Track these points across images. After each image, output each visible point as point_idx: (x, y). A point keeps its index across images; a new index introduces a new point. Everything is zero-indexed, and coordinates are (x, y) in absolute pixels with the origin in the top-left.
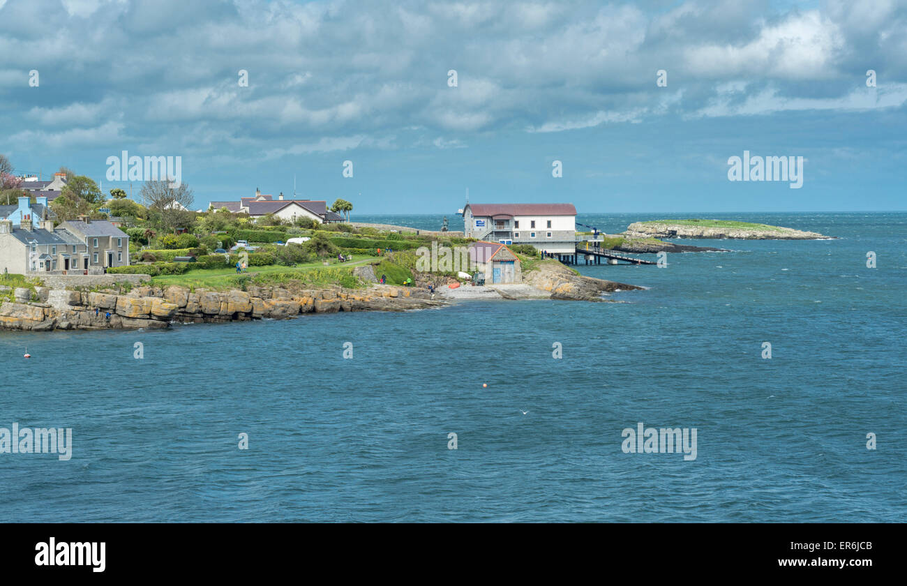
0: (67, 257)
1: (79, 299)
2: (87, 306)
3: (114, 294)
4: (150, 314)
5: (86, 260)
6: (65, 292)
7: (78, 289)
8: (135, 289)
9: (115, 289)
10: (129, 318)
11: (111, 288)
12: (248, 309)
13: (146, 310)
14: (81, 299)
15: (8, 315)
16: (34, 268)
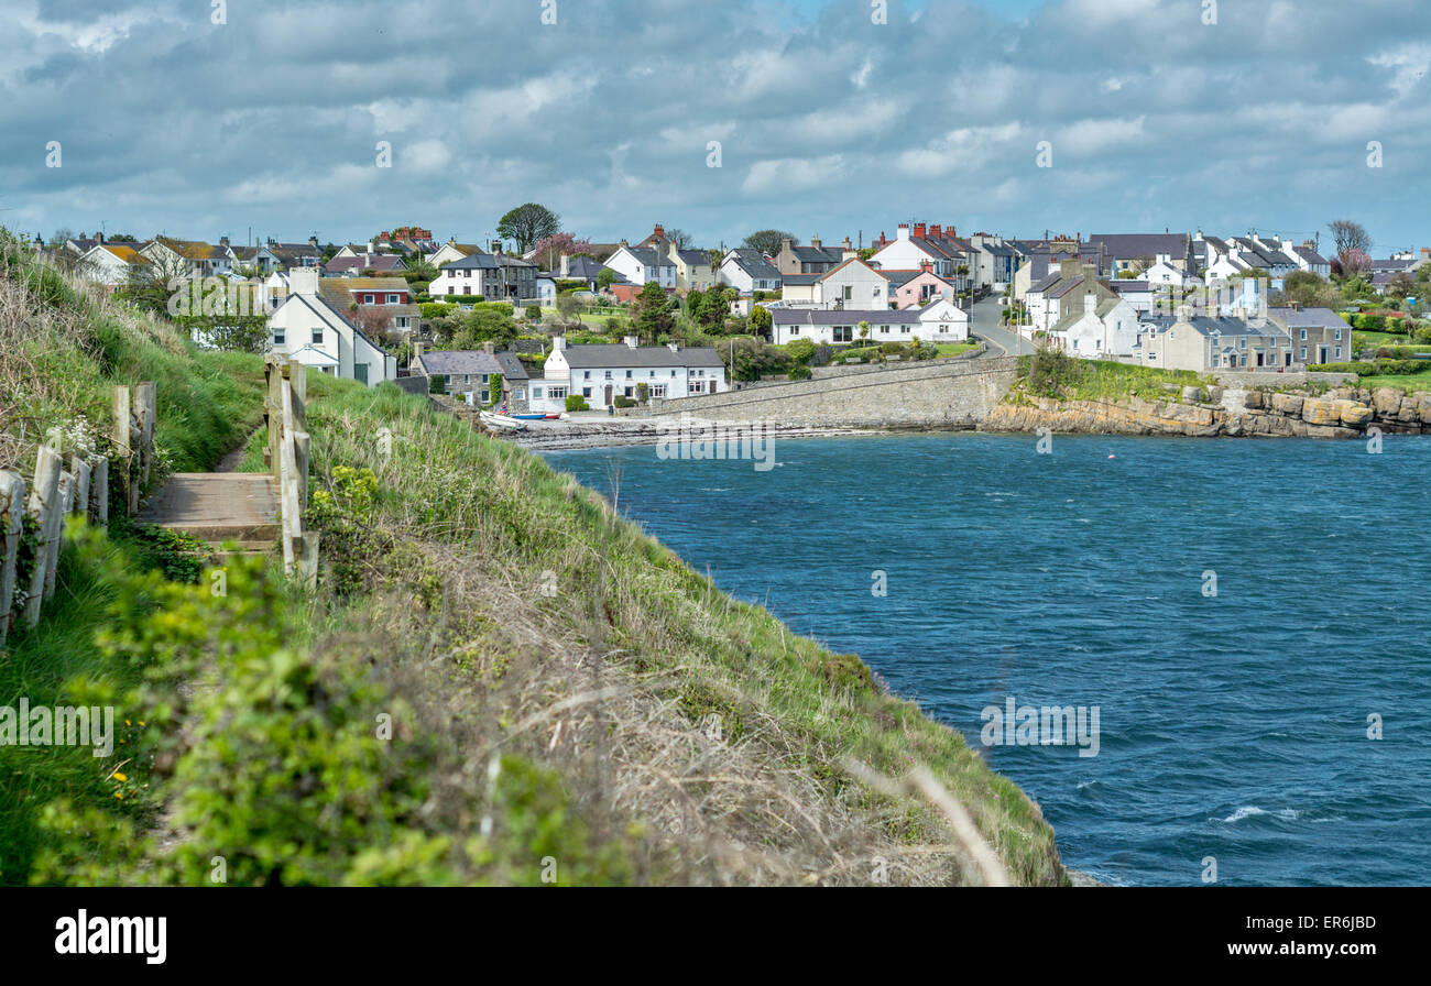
0: (1261, 352)
1: (1258, 400)
2: (1270, 409)
3: (1303, 396)
4: (1339, 420)
5: (1288, 356)
6: (1241, 392)
7: (1259, 389)
8: (1334, 391)
9: (1307, 391)
10: (1313, 425)
11: (1302, 388)
13: (1334, 416)
14: (1262, 401)
15: (1172, 418)
16: (1216, 363)
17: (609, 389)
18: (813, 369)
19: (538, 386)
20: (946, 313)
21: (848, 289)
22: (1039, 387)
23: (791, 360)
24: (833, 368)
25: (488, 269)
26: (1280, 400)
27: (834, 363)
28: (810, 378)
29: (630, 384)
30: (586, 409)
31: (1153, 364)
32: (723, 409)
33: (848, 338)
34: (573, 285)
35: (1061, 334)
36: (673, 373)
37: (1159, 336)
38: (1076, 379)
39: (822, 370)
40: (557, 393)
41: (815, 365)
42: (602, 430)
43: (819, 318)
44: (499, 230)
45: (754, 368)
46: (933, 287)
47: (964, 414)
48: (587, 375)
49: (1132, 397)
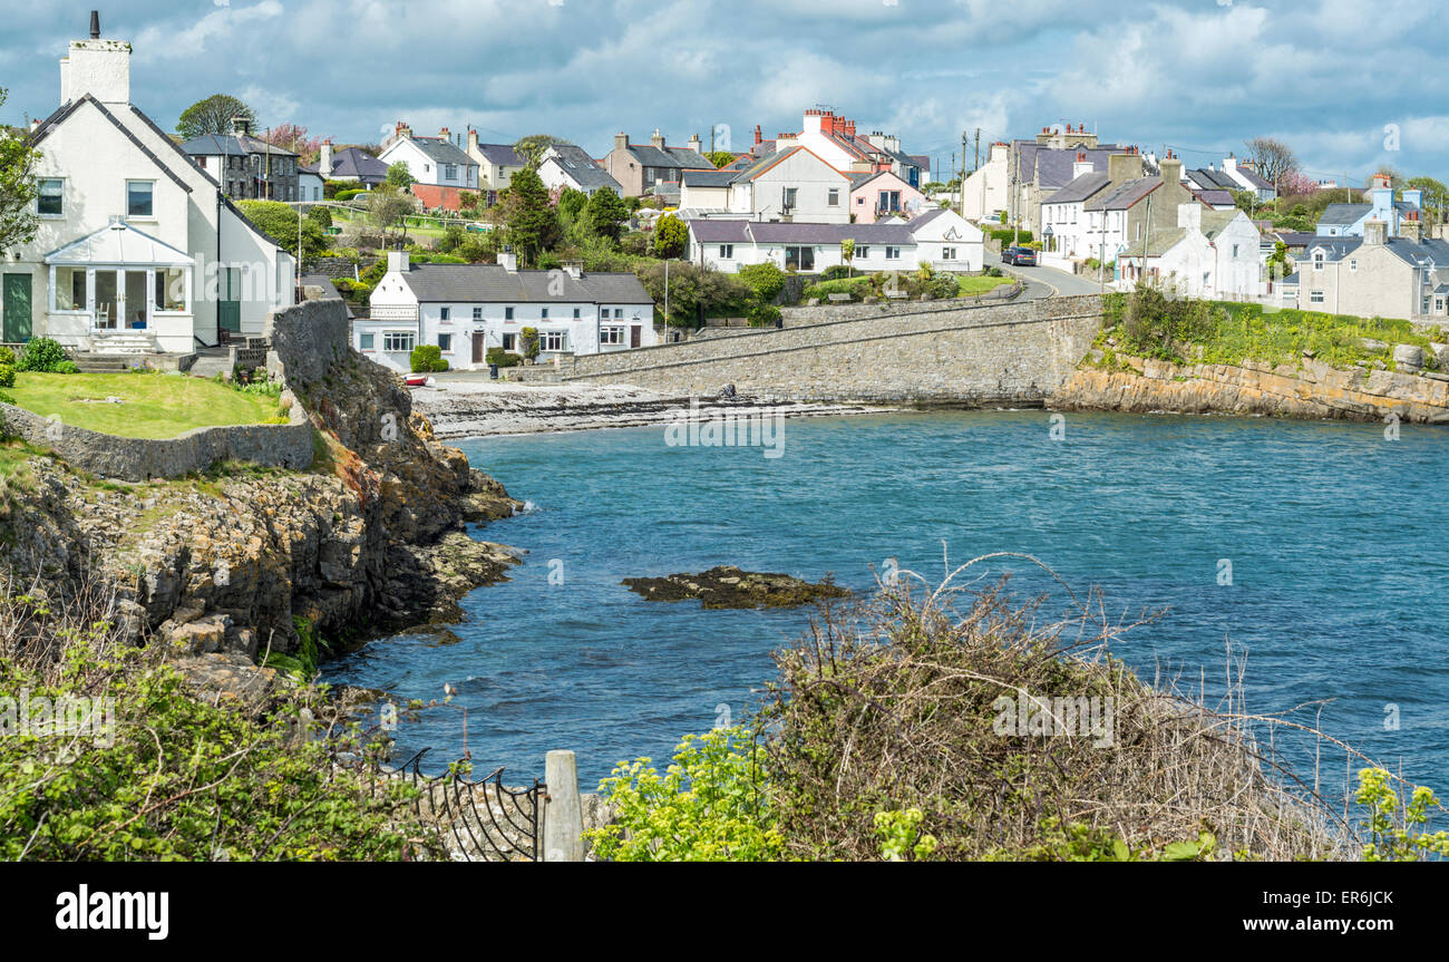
15: (1383, 395)
17: (478, 338)
18: (784, 311)
19: (369, 330)
20: (953, 229)
21: (792, 191)
22: (1142, 342)
23: (750, 295)
24: (811, 310)
25: (231, 157)
27: (813, 301)
28: (780, 325)
29: (510, 329)
30: (444, 368)
31: (1323, 309)
32: (667, 371)
33: (808, 264)
34: (344, 186)
35: (1151, 263)
36: (577, 314)
37: (1330, 267)
38: (1201, 332)
39: (796, 312)
40: (397, 342)
41: (787, 304)
42: (502, 406)
43: (765, 233)
45: (699, 304)
46: (895, 195)
47: (1027, 383)
48: (444, 314)
49: (1307, 362)
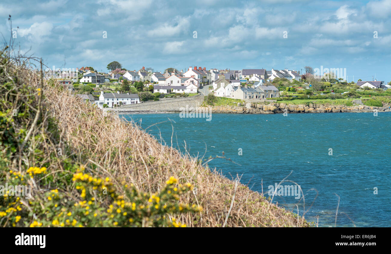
0: (257, 95)
2: (256, 108)
3: (264, 105)
4: (270, 110)
5: (263, 96)
6: (250, 104)
7: (254, 103)
8: (271, 104)
10: (264, 111)
11: (264, 103)
12: (303, 110)
13: (269, 109)
14: (254, 106)
15: (235, 109)
16: (246, 98)
17: (113, 103)
18: (160, 99)
19: (97, 102)
21: (172, 81)
22: (208, 103)
23: (154, 97)
24: (164, 98)
25: (93, 77)
26: (259, 106)
29: (118, 102)
30: (108, 107)
31: (233, 98)
32: (139, 107)
33: (170, 92)
34: (115, 80)
35: (216, 91)
36: (128, 99)
37: (235, 92)
38: (216, 101)
39: (162, 99)
40: (101, 104)
43: (164, 88)
44: (107, 67)
45: (146, 98)
46: (193, 81)
48: (108, 100)
49: (227, 105)
